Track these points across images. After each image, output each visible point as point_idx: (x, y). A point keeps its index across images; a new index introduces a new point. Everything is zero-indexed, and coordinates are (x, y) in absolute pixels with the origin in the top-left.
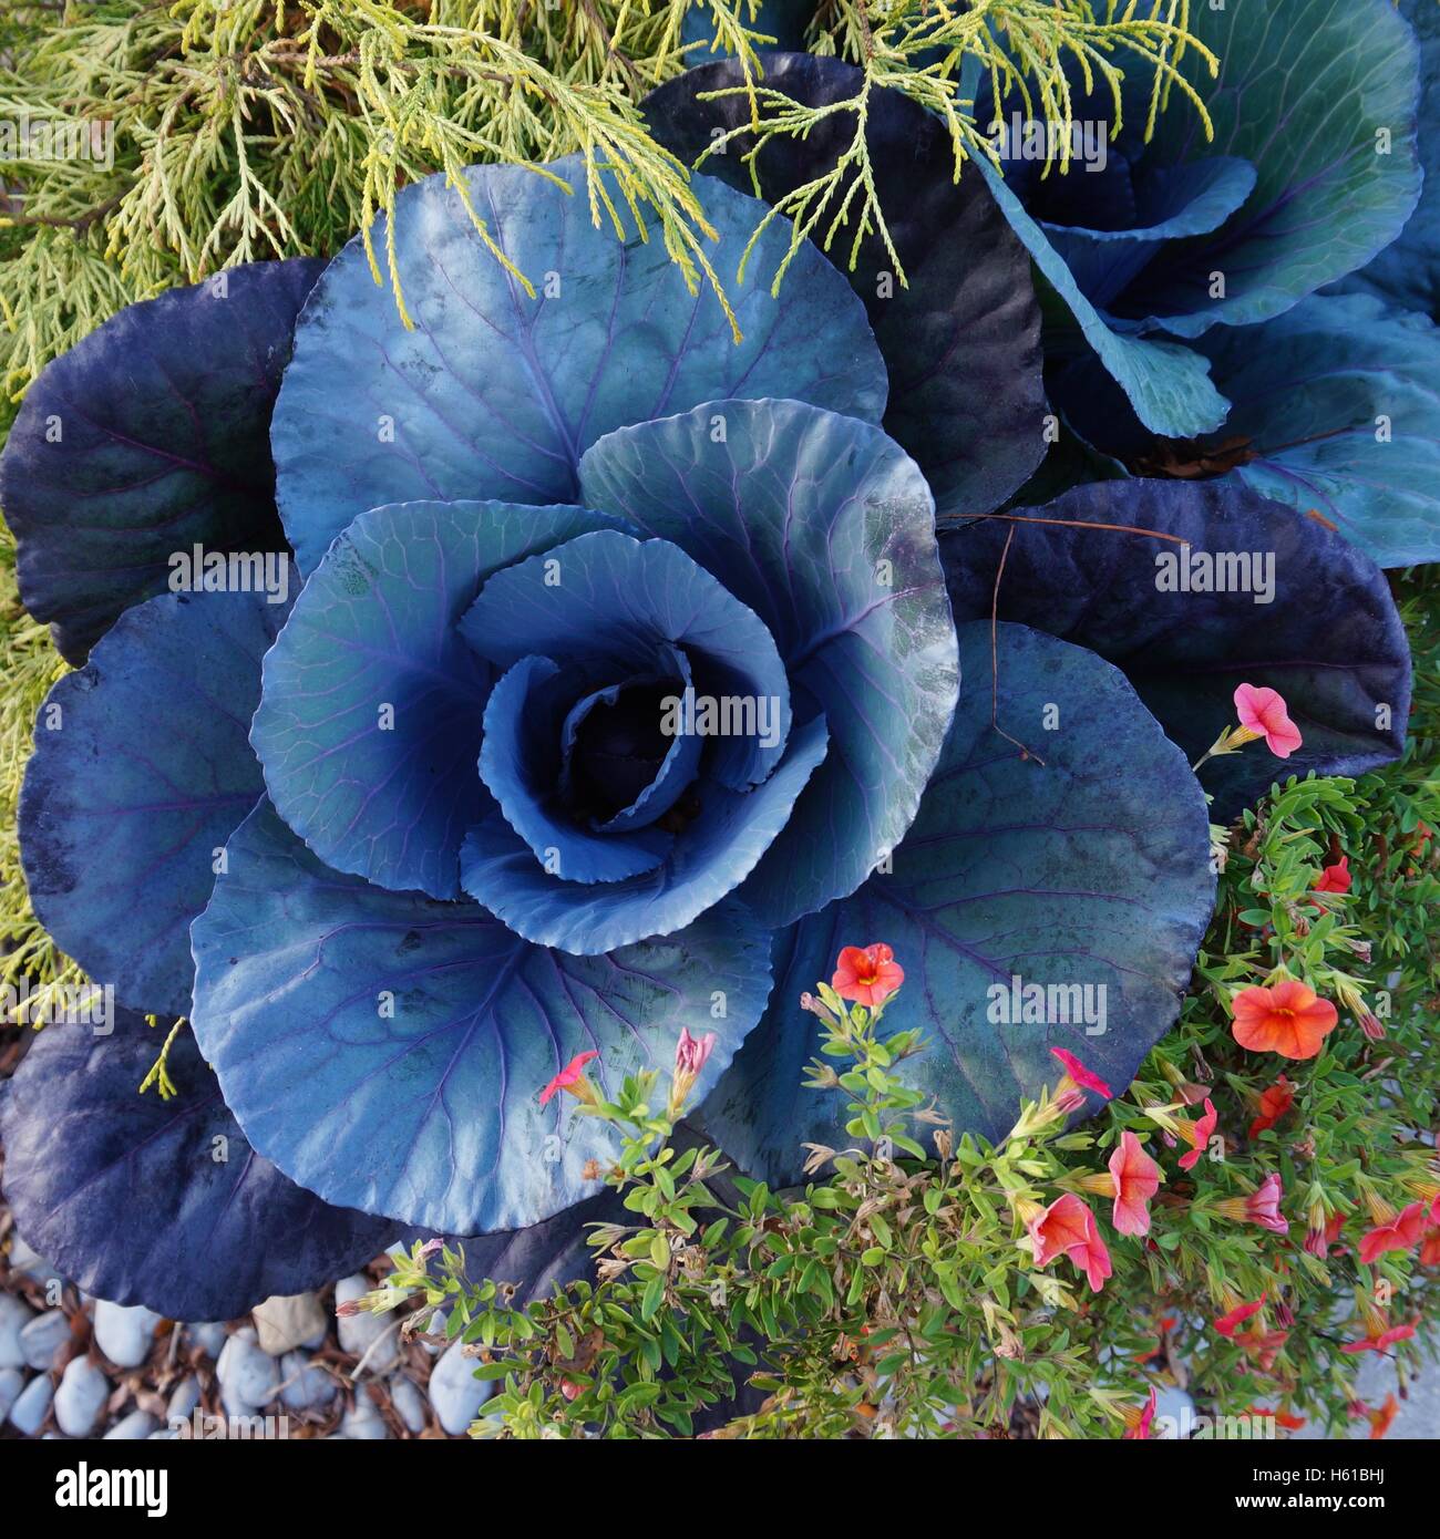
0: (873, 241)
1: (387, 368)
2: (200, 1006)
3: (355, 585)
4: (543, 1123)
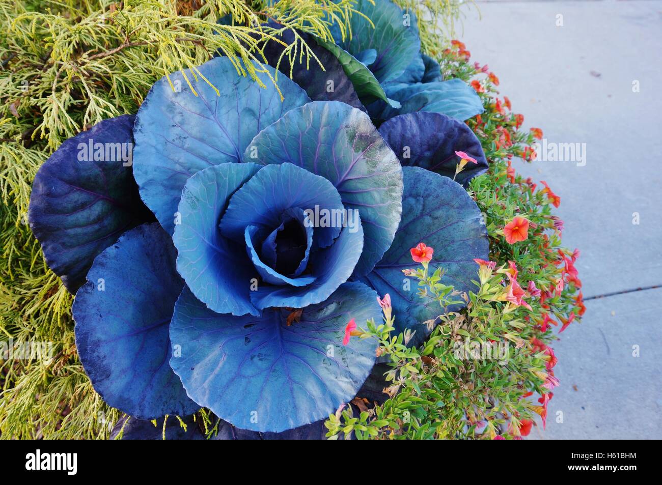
0: (313, 58)
1: (168, 143)
2: (189, 389)
3: (193, 206)
4: (333, 368)
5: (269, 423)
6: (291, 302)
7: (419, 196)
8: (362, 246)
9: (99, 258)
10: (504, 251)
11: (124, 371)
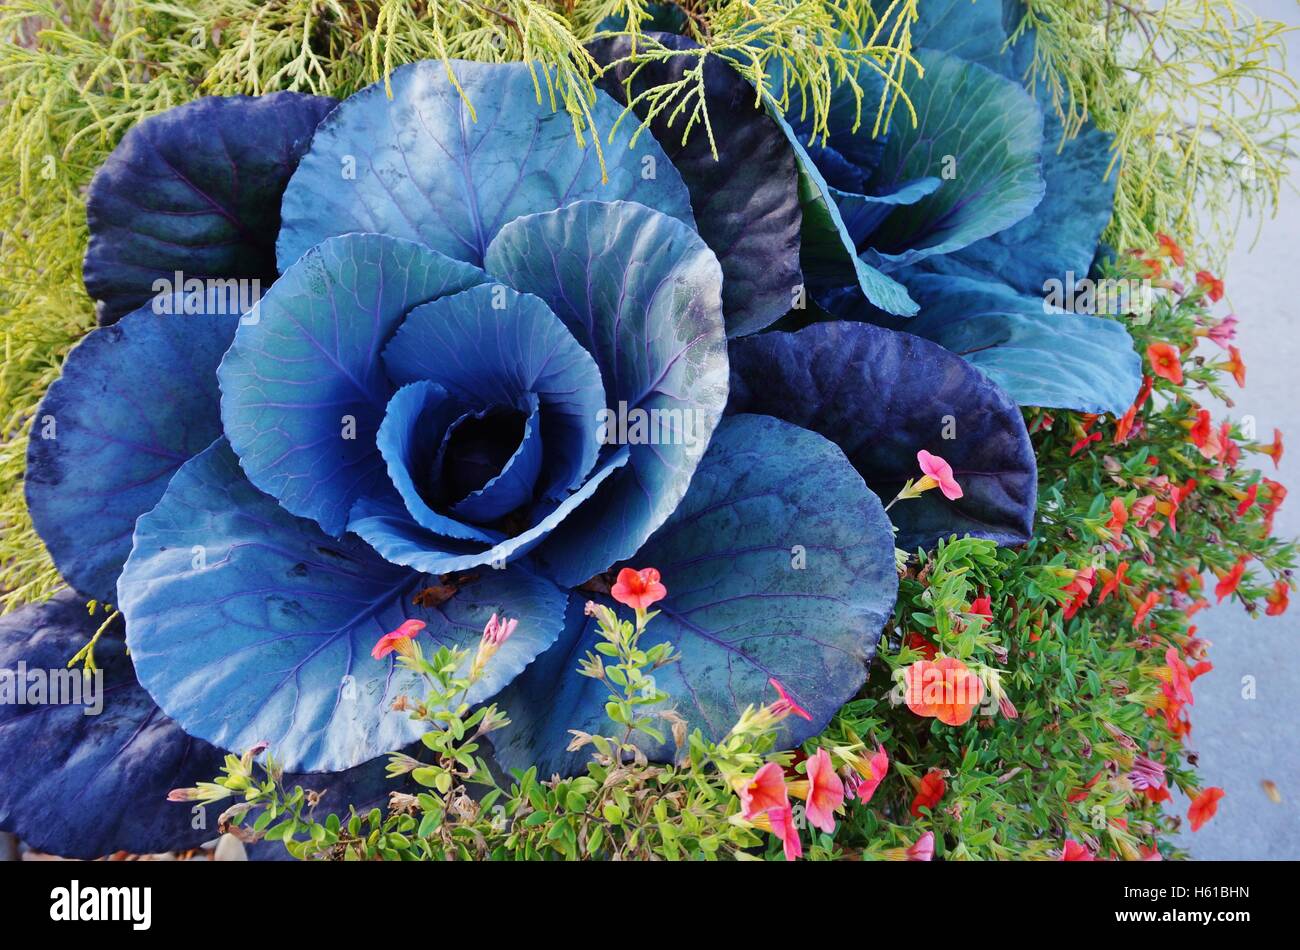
1: (371, 173)
2: (129, 573)
3: (317, 286)
5: (187, 710)
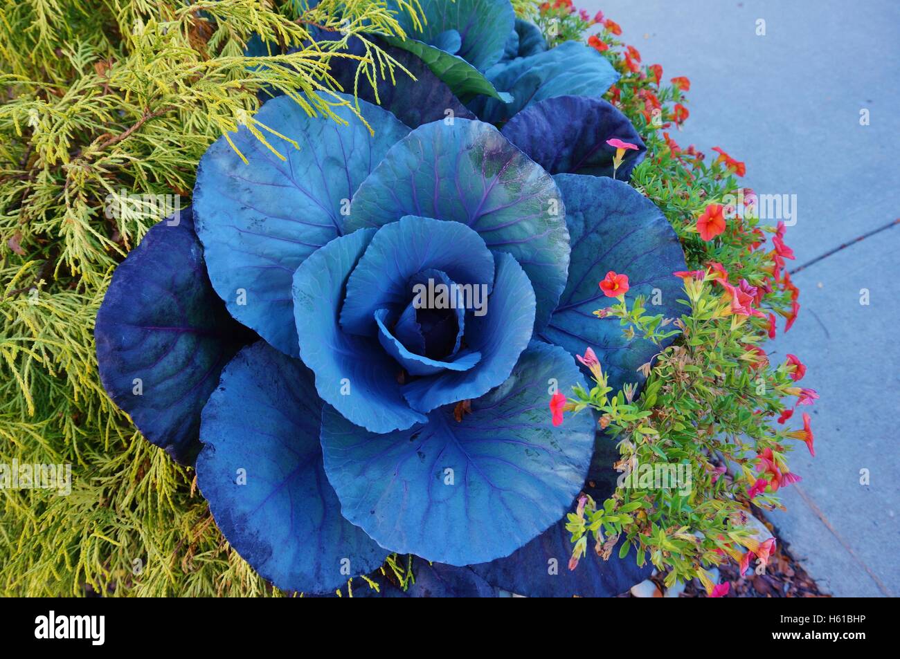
0: (397, 68)
1: (243, 234)
2: (379, 539)
4: (544, 457)
5: (492, 549)
6: (465, 393)
7: (576, 211)
8: (534, 297)
9: (207, 411)
10: (694, 250)
11: (285, 542)
